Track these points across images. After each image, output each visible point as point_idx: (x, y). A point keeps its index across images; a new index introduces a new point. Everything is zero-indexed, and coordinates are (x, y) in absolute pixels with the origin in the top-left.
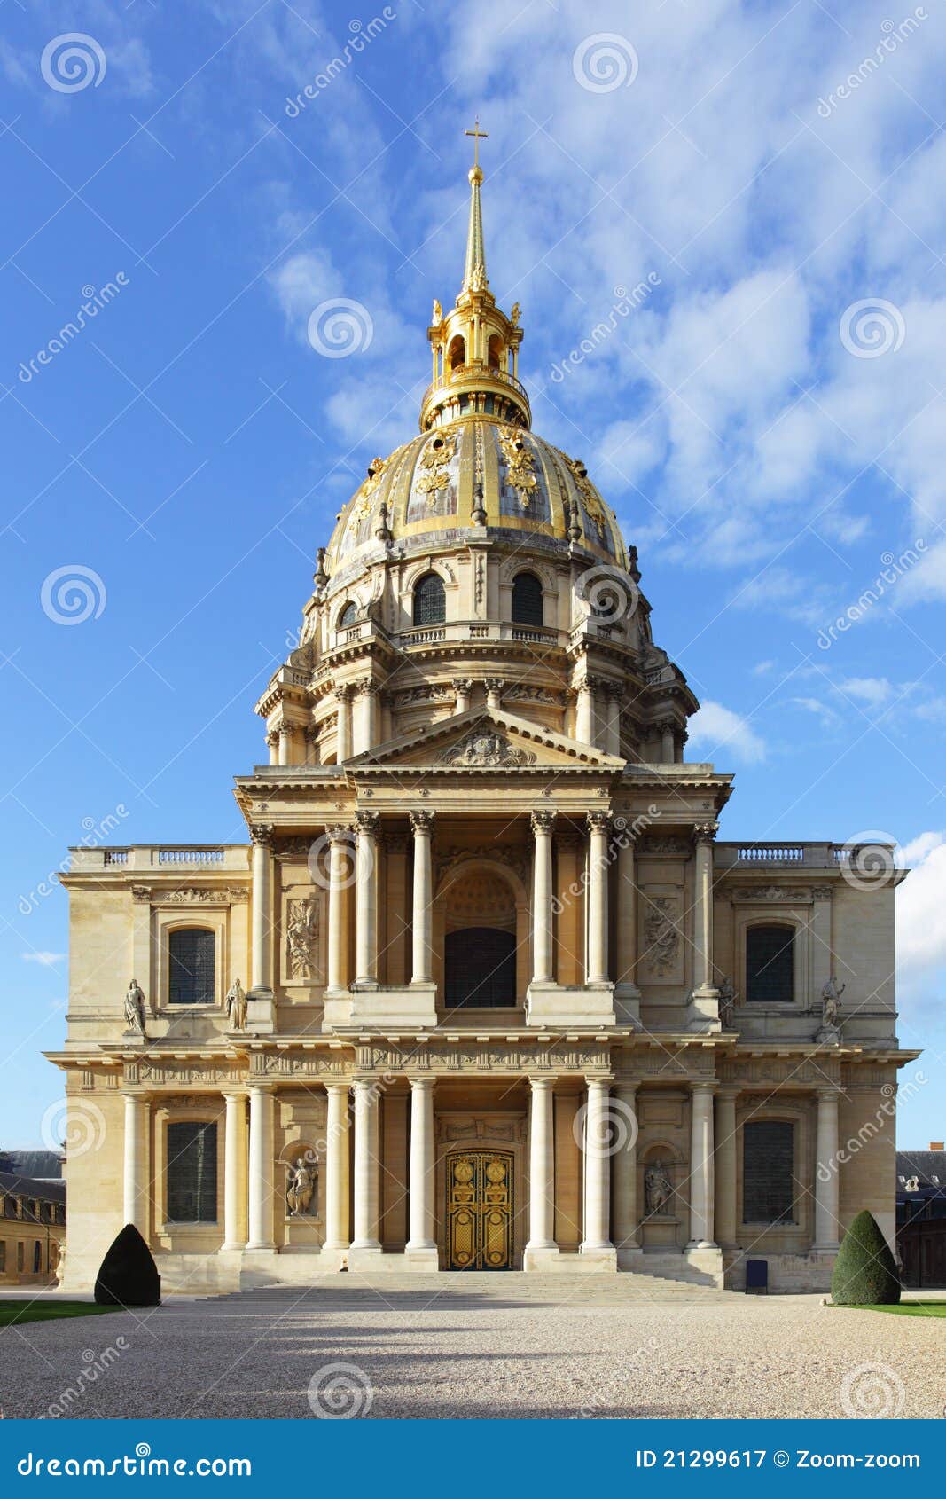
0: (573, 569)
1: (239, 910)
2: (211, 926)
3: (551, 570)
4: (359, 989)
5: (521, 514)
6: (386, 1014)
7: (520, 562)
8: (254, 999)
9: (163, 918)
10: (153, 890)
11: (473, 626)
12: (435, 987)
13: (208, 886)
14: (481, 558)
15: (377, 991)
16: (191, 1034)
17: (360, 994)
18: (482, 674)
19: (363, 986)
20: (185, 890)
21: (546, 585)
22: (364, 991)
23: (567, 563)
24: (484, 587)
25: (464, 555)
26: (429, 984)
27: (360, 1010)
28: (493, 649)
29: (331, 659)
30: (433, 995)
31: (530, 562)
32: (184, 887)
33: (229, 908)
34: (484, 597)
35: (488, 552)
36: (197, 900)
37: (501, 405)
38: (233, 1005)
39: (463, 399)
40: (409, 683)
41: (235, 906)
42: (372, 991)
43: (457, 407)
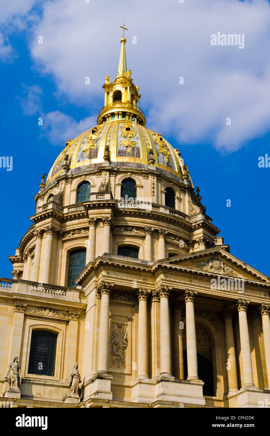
0: (187, 191)
1: (73, 324)
2: (57, 330)
3: (179, 189)
4: (166, 379)
5: (166, 165)
6: (180, 396)
7: (168, 184)
8: (102, 378)
9: (30, 322)
10: (28, 305)
11: (154, 206)
12: (203, 383)
13: (57, 308)
14: (154, 178)
15: (175, 382)
16: (42, 394)
17: (166, 382)
18: (158, 227)
19: (168, 378)
20: (45, 309)
21: (177, 194)
22: (168, 381)
23: (185, 188)
24: (155, 190)
25: (147, 175)
26: (200, 381)
27: (166, 391)
28: (164, 217)
29: (89, 205)
30: (202, 387)
31: (172, 185)
32: (44, 307)
33: (67, 322)
34: (155, 194)
35: (157, 177)
36: (51, 314)
37: (138, 120)
38: (74, 379)
39: (124, 114)
40: (123, 223)
41: (72, 321)
42: (172, 381)
43: (120, 117)
